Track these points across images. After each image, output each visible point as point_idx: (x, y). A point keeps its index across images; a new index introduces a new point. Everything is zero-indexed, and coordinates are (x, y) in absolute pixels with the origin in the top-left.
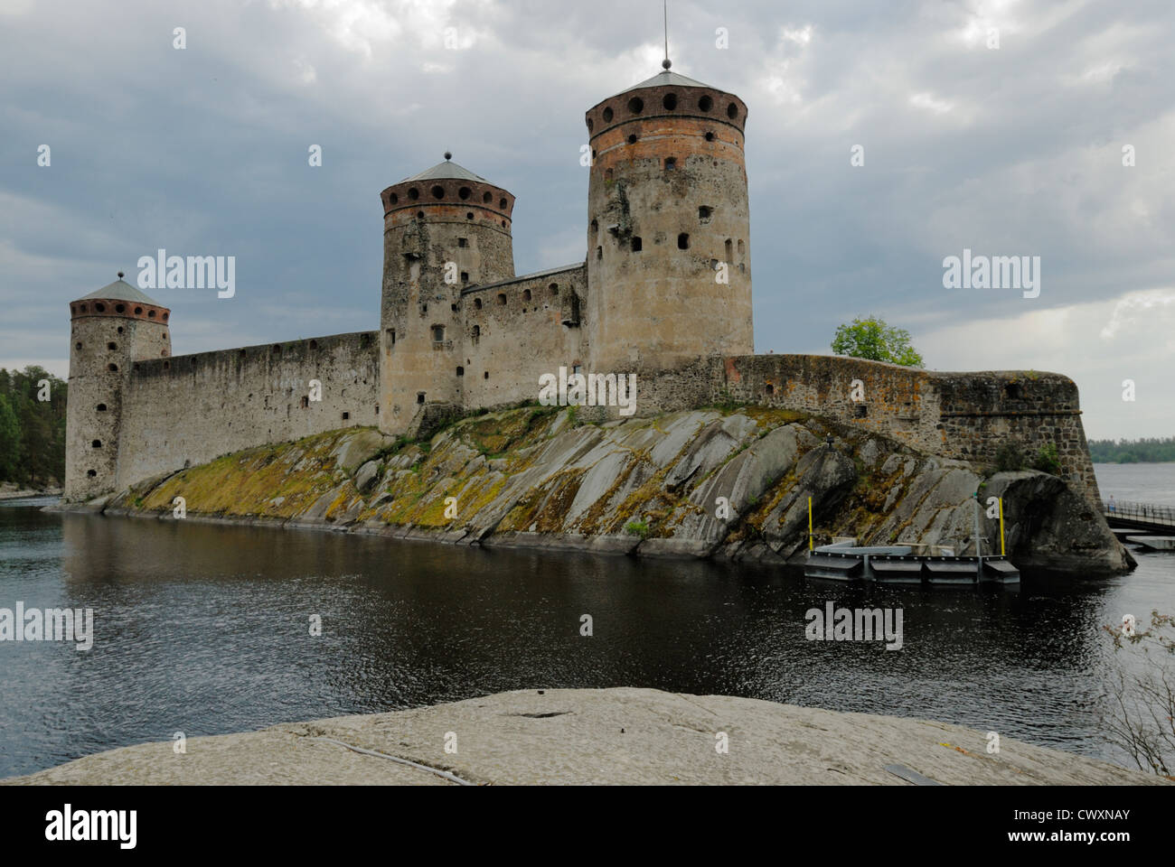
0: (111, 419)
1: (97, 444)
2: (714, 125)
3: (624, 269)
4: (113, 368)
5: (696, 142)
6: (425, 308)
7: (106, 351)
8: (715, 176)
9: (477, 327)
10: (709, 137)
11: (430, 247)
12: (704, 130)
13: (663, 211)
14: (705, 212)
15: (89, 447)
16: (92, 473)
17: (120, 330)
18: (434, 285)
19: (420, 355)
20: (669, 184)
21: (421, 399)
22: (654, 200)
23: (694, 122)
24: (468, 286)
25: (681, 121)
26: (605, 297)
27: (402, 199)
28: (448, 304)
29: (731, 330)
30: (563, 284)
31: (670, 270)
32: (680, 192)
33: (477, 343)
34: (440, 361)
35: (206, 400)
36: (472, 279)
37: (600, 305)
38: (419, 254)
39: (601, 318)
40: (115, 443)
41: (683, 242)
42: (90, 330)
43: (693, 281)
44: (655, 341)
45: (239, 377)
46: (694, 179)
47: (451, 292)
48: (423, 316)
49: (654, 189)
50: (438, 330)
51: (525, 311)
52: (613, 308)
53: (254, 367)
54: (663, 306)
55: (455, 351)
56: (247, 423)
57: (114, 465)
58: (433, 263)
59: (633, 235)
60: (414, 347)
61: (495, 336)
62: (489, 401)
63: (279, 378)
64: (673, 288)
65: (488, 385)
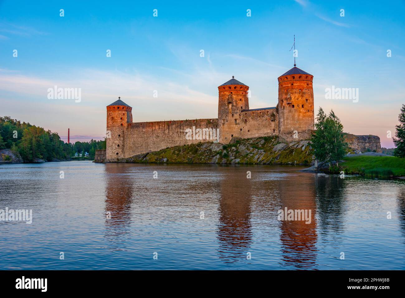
0: (122, 139)
2: (308, 82)
3: (290, 111)
4: (122, 125)
5: (305, 85)
6: (233, 115)
7: (120, 120)
8: (309, 93)
9: (246, 120)
10: (308, 85)
11: (234, 101)
13: (299, 100)
14: (307, 100)
15: (117, 147)
16: (117, 154)
17: (124, 114)
18: (235, 110)
19: (232, 126)
20: (300, 94)
21: (232, 136)
22: (297, 97)
23: (305, 81)
24: (243, 110)
25: (303, 81)
26: (285, 116)
27: (226, 89)
28: (238, 114)
30: (270, 112)
31: (300, 112)
32: (302, 96)
33: (246, 123)
34: (237, 127)
35: (157, 134)
36: (243, 108)
37: (284, 118)
38: (231, 102)
39: (284, 121)
40: (123, 146)
41: (303, 106)
42: (116, 114)
43: (305, 114)
44: (297, 126)
45: (169, 129)
47: (239, 111)
48: (232, 117)
49: (297, 95)
50: (236, 120)
51: (260, 117)
52: (287, 119)
53: (174, 126)
54: (299, 120)
55: (240, 125)
56: (172, 141)
57: (123, 151)
58: (235, 104)
59: (292, 104)
60: (230, 124)
61: (251, 122)
62: (250, 137)
63: (183, 129)
64: (301, 116)
65: (249, 133)
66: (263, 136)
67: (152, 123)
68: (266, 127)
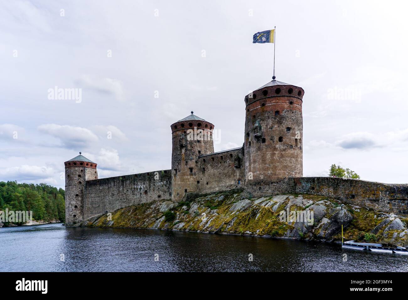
0: (80, 198)
1: (76, 207)
2: (293, 99)
3: (259, 149)
4: (80, 183)
5: (286, 105)
6: (187, 162)
7: (77, 177)
8: (292, 117)
9: (204, 168)
10: (291, 103)
11: (188, 143)
12: (289, 101)
13: (274, 129)
14: (289, 129)
15: (73, 208)
16: (75, 216)
17: (82, 171)
18: (190, 155)
19: (186, 177)
20: (276, 120)
21: (186, 191)
22: (270, 125)
23: (286, 98)
24: (200, 155)
25: (281, 98)
26: (251, 158)
27: (178, 127)
28: (194, 161)
29: (296, 168)
30: (234, 154)
31: (275, 149)
32: (280, 123)
33: (204, 173)
34: (192, 179)
35: (112, 192)
36: (201, 153)
37: (250, 161)
38: (185, 145)
39: (250, 165)
40: (82, 207)
41: (281, 139)
42: (72, 171)
43: (283, 153)
44: (269, 172)
45: (123, 185)
46: (285, 118)
47: (195, 157)
48: (186, 165)
49: (270, 122)
50: (191, 169)
51: (221, 163)
52: (255, 162)
53: (128, 182)
54: (273, 161)
55: (197, 176)
56: (127, 199)
57: (82, 213)
58: (189, 148)
59: (262, 138)
60: (184, 174)
61: (210, 170)
62: (208, 191)
63: (137, 185)
64: (277, 155)
65: (208, 186)
66: (224, 189)
67: (108, 179)
68: (229, 176)
